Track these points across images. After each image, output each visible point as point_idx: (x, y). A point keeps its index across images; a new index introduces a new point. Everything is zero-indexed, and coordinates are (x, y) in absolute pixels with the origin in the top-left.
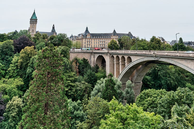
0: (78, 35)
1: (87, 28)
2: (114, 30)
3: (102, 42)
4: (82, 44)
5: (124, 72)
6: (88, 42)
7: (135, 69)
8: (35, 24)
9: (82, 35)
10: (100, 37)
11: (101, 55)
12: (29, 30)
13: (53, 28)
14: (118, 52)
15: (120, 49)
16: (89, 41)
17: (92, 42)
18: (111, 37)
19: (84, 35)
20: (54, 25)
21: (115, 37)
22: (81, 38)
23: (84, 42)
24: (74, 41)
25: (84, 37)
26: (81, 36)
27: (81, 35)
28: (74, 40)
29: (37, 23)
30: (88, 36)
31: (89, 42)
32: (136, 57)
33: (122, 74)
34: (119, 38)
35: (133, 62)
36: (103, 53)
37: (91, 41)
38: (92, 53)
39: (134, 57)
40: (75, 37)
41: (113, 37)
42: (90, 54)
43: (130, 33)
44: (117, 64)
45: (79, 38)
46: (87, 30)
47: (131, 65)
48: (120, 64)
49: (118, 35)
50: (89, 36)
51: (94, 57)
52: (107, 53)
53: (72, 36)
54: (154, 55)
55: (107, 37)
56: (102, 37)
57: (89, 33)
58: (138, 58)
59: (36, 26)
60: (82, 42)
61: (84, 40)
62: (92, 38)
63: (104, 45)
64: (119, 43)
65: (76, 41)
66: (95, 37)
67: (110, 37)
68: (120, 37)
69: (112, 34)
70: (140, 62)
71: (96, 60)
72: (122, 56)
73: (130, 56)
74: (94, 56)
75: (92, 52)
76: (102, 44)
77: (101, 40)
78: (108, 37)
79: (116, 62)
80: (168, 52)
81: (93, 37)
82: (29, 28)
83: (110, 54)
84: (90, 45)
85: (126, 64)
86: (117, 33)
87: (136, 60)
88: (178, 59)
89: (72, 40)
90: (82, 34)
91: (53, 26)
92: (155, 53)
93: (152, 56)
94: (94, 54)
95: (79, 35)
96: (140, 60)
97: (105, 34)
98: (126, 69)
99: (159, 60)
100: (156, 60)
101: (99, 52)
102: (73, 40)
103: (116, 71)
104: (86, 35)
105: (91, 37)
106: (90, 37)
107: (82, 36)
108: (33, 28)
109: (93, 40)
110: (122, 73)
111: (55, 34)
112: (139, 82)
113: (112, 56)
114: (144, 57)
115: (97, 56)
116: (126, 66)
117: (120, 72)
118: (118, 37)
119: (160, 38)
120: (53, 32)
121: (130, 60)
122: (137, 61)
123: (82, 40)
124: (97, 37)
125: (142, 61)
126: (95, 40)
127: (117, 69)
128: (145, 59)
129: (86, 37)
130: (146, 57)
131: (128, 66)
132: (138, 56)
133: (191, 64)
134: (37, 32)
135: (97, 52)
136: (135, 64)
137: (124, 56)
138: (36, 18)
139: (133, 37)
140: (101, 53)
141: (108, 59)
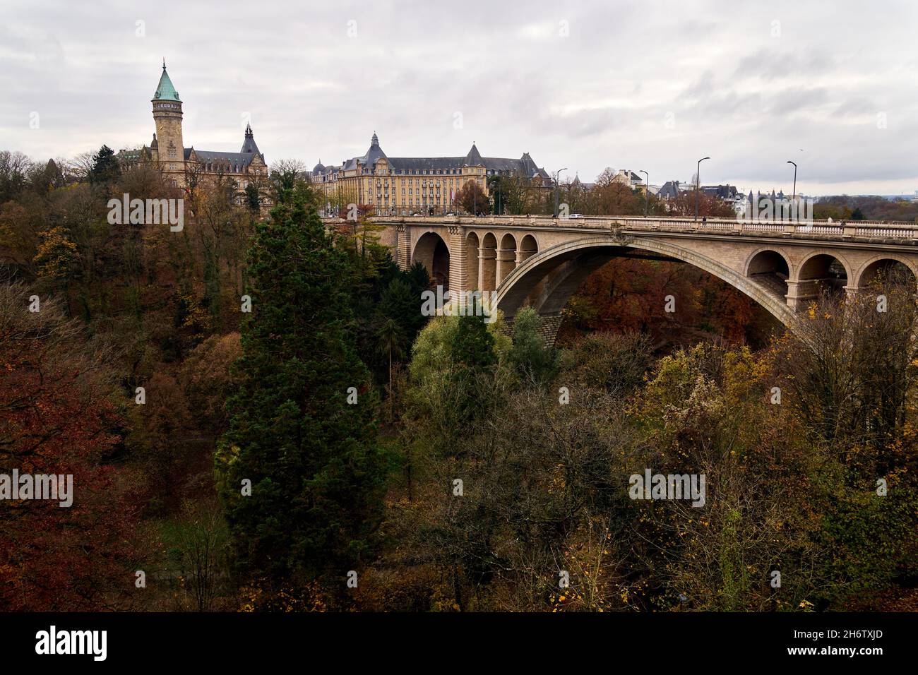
0: (344, 163)
1: (375, 138)
2: (474, 147)
3: (431, 188)
4: (360, 196)
5: (511, 283)
6: (379, 188)
7: (546, 275)
8: (174, 122)
9: (359, 165)
10: (424, 173)
11: (431, 231)
12: (155, 143)
13: (249, 136)
14: (492, 219)
15: (497, 211)
16: (386, 185)
17: (394, 189)
18: (460, 171)
19: (364, 165)
20: (249, 127)
21: (475, 170)
22: (353, 174)
23: (366, 188)
24: (328, 185)
25: (367, 170)
26: (355, 166)
27: (355, 162)
28: (330, 182)
29: (183, 116)
30: (379, 167)
31: (383, 189)
32: (552, 237)
33: (502, 290)
34: (489, 173)
35: (541, 253)
36: (442, 226)
37: (390, 186)
38: (400, 226)
39: (547, 235)
40: (334, 170)
41: (469, 170)
42: (392, 229)
43: (526, 156)
44: (486, 259)
45: (347, 175)
46: (375, 148)
47: (535, 262)
48: (498, 258)
49: (487, 163)
50: (385, 167)
51: (408, 239)
52: (456, 223)
53: (320, 168)
54: (615, 230)
55: (448, 172)
56: (431, 173)
57: (383, 156)
58: (560, 239)
59: (180, 131)
60: (360, 189)
61: (366, 181)
62: (393, 174)
63: (438, 198)
64: (491, 193)
65: (335, 186)
66: (407, 172)
67: (458, 172)
68: (493, 172)
69: (464, 158)
70: (566, 251)
71: (417, 247)
72: (505, 233)
73: (532, 234)
74: (409, 234)
75: (401, 222)
76: (431, 195)
77: (435, 181)
78: (451, 172)
79: (483, 254)
80: (661, 221)
81: (398, 171)
82: (154, 135)
83: (465, 229)
84: (387, 198)
85: (518, 260)
86: (482, 156)
87: (551, 246)
88: (690, 241)
89: (320, 180)
90: (358, 160)
91: (247, 131)
92: (619, 222)
93: (607, 234)
94: (407, 228)
95: (348, 164)
96: (566, 246)
97: (441, 160)
98: (517, 273)
99: (630, 245)
100: (618, 245)
101: (427, 222)
102: (326, 181)
103: (485, 281)
104: (374, 165)
105: (390, 171)
106: (387, 173)
107: (360, 168)
108: (170, 138)
109: (398, 182)
110: (502, 285)
111: (260, 161)
112: (555, 310)
113: (473, 233)
114: (578, 237)
115: (417, 235)
116: (518, 265)
117: (498, 284)
118: (484, 170)
119: (626, 174)
120: (249, 151)
121: (531, 246)
122: (556, 250)
123: (359, 180)
124: (414, 172)
125: (574, 249)
126: (407, 181)
127: (486, 273)
128: (582, 242)
129: (373, 172)
130: (588, 236)
131: (524, 266)
132: (560, 234)
133: (731, 257)
134: (188, 153)
135: (420, 222)
136: (548, 258)
137: (513, 234)
138: (176, 95)
139: (537, 170)
140: (433, 227)
141: (457, 244)
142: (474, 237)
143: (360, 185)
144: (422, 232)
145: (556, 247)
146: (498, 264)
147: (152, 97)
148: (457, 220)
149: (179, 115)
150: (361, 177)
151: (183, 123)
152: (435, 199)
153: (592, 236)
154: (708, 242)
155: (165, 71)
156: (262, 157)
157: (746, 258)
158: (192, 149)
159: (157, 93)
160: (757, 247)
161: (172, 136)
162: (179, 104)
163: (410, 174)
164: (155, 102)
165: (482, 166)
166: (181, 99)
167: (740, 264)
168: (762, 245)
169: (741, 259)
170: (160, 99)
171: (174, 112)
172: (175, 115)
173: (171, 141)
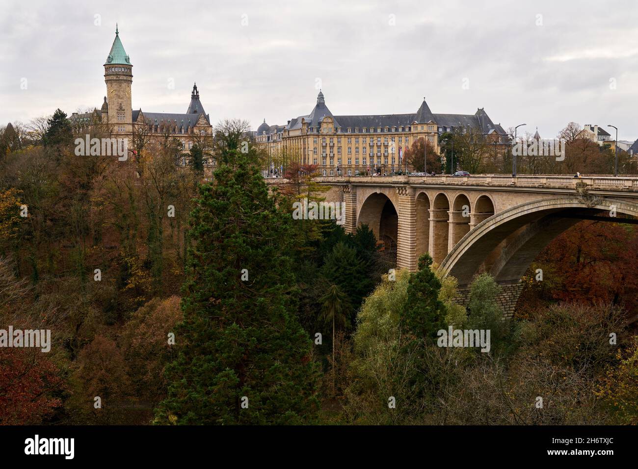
0: (289, 122)
1: (321, 97)
2: (424, 103)
3: (379, 147)
4: (305, 155)
5: (465, 248)
6: (324, 147)
7: (504, 239)
8: (124, 85)
9: (304, 124)
10: (372, 131)
11: (378, 191)
12: (105, 106)
13: (195, 97)
14: (444, 179)
15: (449, 170)
16: (332, 145)
17: (339, 148)
18: (410, 128)
19: (309, 124)
20: (195, 88)
21: (425, 127)
22: (298, 133)
23: (311, 147)
24: (272, 145)
25: (312, 129)
26: (300, 125)
27: (300, 121)
28: (274, 142)
29: (133, 79)
30: (324, 126)
31: (328, 148)
32: (510, 197)
33: (455, 255)
34: (441, 130)
35: (498, 216)
36: (390, 186)
37: (336, 145)
38: (346, 187)
39: (505, 196)
40: (278, 129)
41: (419, 127)
42: (337, 189)
43: (481, 111)
44: (438, 221)
45: (292, 134)
46: (321, 106)
47: (491, 225)
48: (451, 220)
49: (438, 119)
50: (331, 126)
51: (354, 200)
52: (405, 183)
53: (264, 128)
54: (580, 190)
55: (397, 130)
56: (379, 130)
57: (329, 115)
58: (519, 200)
59: (130, 94)
60: (304, 149)
61: (311, 140)
62: (339, 133)
63: (386, 157)
64: (442, 151)
65: (279, 146)
66: (353, 131)
67: (407, 130)
68: (445, 129)
69: (413, 115)
70: (526, 213)
71: (363, 208)
72: (458, 194)
73: (487, 195)
74: (355, 195)
75: (346, 182)
76: (379, 154)
77: (382, 140)
78: (400, 130)
79: (434, 216)
80: (633, 180)
81: (345, 130)
82: (105, 98)
83: (415, 189)
84: (332, 158)
85: (472, 223)
86: (433, 112)
87: (509, 207)
89: (265, 140)
90: (303, 119)
91: (193, 92)
92: (585, 181)
93: (572, 194)
94: (353, 189)
95: (293, 122)
96: (526, 208)
97: (389, 117)
98: (472, 237)
99: (595, 207)
100: (584, 206)
101: (374, 183)
102: (271, 140)
103: (436, 245)
104: (320, 124)
105: (336, 130)
106: (332, 131)
107: (305, 127)
108: (120, 101)
109: (344, 141)
110: (455, 250)
111: (205, 121)
112: (514, 278)
113: (423, 194)
114: (539, 198)
115: (364, 195)
116: (472, 228)
117: (450, 249)
118: (435, 127)
119: (592, 129)
120: (195, 112)
121: (486, 208)
122: (515, 212)
123: (304, 139)
124: (361, 131)
125: (534, 210)
126: (353, 140)
127: (437, 237)
128: (544, 203)
129: (318, 131)
130: (550, 197)
131: (479, 230)
132: (519, 194)
134: (136, 115)
135: (367, 183)
136: (506, 221)
137: (466, 195)
138: (127, 59)
139: (493, 126)
140: (381, 187)
141: (405, 205)
142: (424, 198)
143: (304, 144)
144: (369, 192)
145: (515, 208)
146: (451, 227)
147: (105, 62)
148: (406, 180)
149: (129, 78)
150: (304, 137)
151: (133, 86)
152: (382, 158)
153: (556, 197)
155: (117, 36)
156: (207, 118)
158: (140, 110)
159: (109, 57)
161: (122, 99)
162: (129, 67)
163: (357, 132)
164: (107, 66)
165: (434, 124)
166: (131, 62)
170: (112, 63)
171: (124, 75)
172: (125, 78)
173: (121, 104)
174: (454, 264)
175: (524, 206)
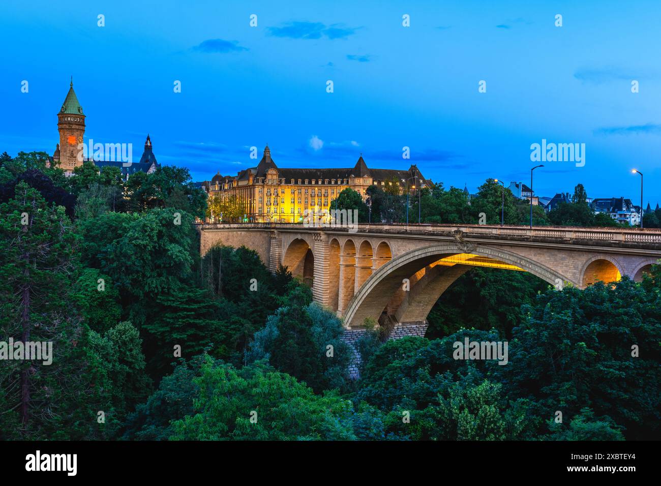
0: (239, 173)
1: (267, 150)
2: (361, 159)
3: (319, 197)
5: (368, 289)
8: (76, 133)
11: (299, 237)
13: (148, 148)
17: (283, 198)
18: (348, 181)
20: (148, 138)
21: (361, 181)
26: (247, 176)
29: (86, 129)
30: (269, 177)
32: (404, 244)
33: (360, 296)
35: (394, 260)
37: (279, 195)
38: (272, 233)
39: (400, 242)
42: (266, 235)
43: (414, 168)
44: (347, 266)
45: (240, 184)
46: (266, 160)
47: (389, 269)
48: (357, 265)
49: (374, 174)
51: (280, 246)
52: (321, 230)
53: (218, 178)
54: (458, 237)
55: (336, 183)
58: (412, 246)
60: (251, 198)
62: (283, 183)
63: (326, 207)
66: (296, 182)
67: (345, 182)
69: (352, 170)
70: (416, 258)
71: (287, 253)
72: (363, 240)
73: (386, 241)
74: (280, 241)
75: (273, 229)
78: (339, 182)
79: (344, 261)
80: (500, 229)
81: (288, 181)
82: (58, 146)
83: (328, 236)
84: (276, 207)
85: (375, 267)
87: (404, 252)
88: (528, 249)
89: (217, 189)
90: (250, 171)
91: (147, 143)
92: (461, 229)
94: (278, 235)
95: (243, 173)
96: (416, 253)
97: (329, 171)
98: (373, 280)
100: (462, 252)
101: (295, 229)
103: (345, 288)
107: (252, 178)
109: (288, 192)
112: (418, 319)
113: (335, 240)
114: (427, 244)
115: (288, 241)
116: (373, 272)
117: (356, 290)
119: (517, 185)
121: (386, 253)
122: (407, 257)
123: (251, 189)
124: (303, 182)
126: (296, 190)
128: (430, 250)
129: (263, 182)
130: (436, 244)
132: (411, 241)
133: (566, 266)
135: (289, 229)
136: (400, 265)
137: (369, 241)
138: (81, 109)
139: (424, 182)
140: (301, 233)
141: (320, 250)
143: (250, 194)
144: (292, 238)
145: (407, 254)
146: (357, 271)
147: (59, 112)
149: (81, 128)
150: (252, 187)
153: (440, 244)
154: (545, 250)
155: (71, 88)
157: (580, 267)
159: (63, 107)
160: (590, 256)
161: (73, 146)
162: (83, 117)
163: (300, 184)
164: (60, 115)
165: (369, 177)
166: (85, 113)
167: (575, 273)
168: (596, 254)
169: (576, 268)
170: (65, 113)
171: (77, 125)
172: (77, 127)
173: (72, 151)
174: (359, 305)
175: (415, 251)
